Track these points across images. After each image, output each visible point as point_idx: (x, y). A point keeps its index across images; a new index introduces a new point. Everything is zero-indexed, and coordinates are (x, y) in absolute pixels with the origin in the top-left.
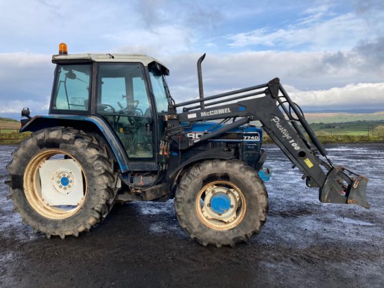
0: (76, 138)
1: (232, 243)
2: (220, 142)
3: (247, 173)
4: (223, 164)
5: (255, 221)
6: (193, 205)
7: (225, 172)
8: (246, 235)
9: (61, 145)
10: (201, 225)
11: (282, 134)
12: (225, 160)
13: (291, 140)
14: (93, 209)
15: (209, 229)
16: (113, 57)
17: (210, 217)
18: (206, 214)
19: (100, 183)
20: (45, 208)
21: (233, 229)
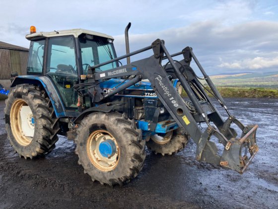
0: (29, 91)
1: (110, 184)
2: (130, 97)
3: (119, 125)
4: (103, 116)
5: (124, 168)
6: (84, 147)
7: (103, 123)
8: (119, 179)
9: (23, 96)
10: (90, 164)
11: (163, 92)
12: (105, 113)
13: (171, 97)
14: (37, 141)
15: (95, 168)
16: (58, 33)
17: (99, 159)
18: (97, 156)
19: (40, 124)
20: (22, 137)
21: (110, 172)
